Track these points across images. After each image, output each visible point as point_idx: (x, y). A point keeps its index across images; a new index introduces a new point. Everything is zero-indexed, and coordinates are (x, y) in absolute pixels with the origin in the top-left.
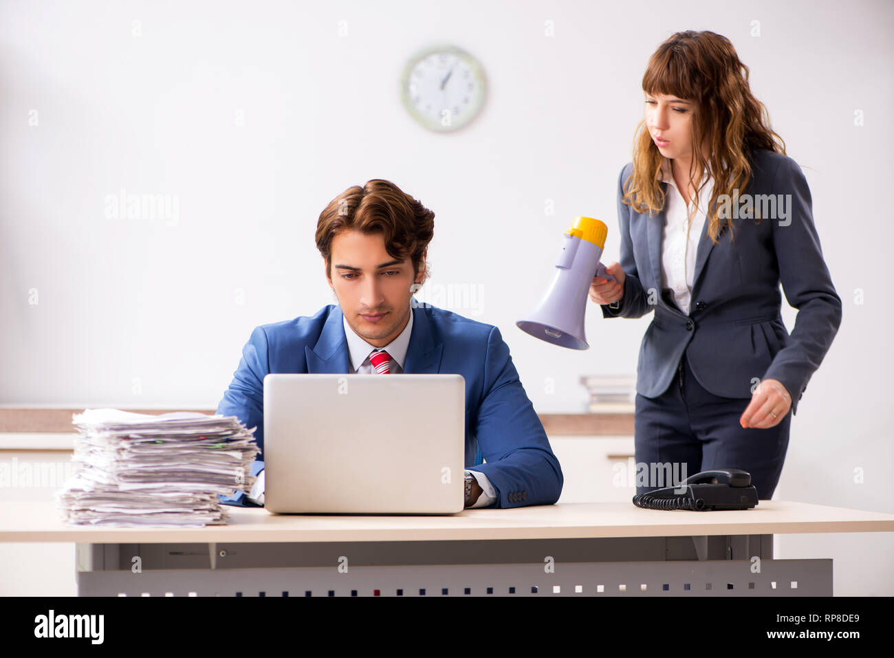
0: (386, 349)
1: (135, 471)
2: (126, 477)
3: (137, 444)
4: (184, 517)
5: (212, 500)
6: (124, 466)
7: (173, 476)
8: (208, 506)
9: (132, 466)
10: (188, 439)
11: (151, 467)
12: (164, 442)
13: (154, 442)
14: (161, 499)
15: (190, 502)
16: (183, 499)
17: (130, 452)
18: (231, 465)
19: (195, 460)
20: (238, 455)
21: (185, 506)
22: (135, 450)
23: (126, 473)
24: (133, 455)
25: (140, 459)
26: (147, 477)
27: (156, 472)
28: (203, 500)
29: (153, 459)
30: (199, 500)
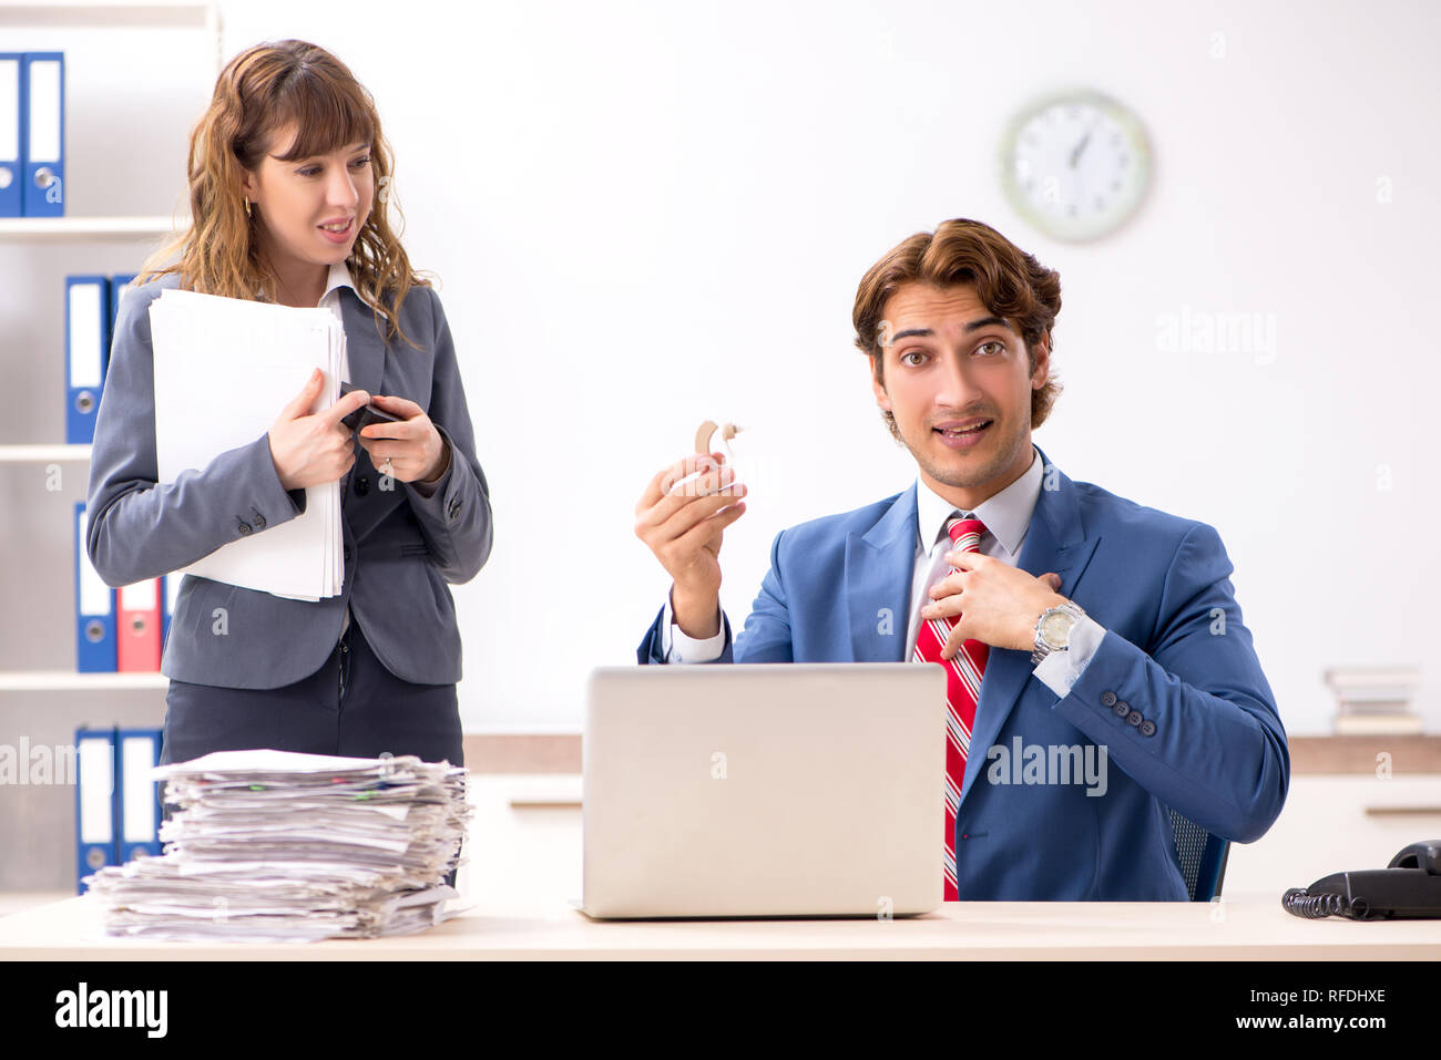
0: (975, 511)
1: (213, 842)
2: (199, 851)
3: (215, 792)
4: (289, 923)
5: (345, 895)
6: (193, 832)
7: (284, 850)
8: (334, 905)
9: (206, 831)
10: (309, 784)
11: (242, 833)
12: (267, 789)
13: (247, 789)
14: (254, 891)
15: (303, 895)
16: (293, 890)
17: (204, 806)
18: (388, 831)
19: (324, 821)
20: (399, 813)
21: (296, 904)
22: (210, 803)
23: (199, 844)
24: (210, 812)
25: (224, 817)
26: (233, 851)
27: (252, 842)
28: (327, 894)
29: (247, 819)
30: (321, 894)
